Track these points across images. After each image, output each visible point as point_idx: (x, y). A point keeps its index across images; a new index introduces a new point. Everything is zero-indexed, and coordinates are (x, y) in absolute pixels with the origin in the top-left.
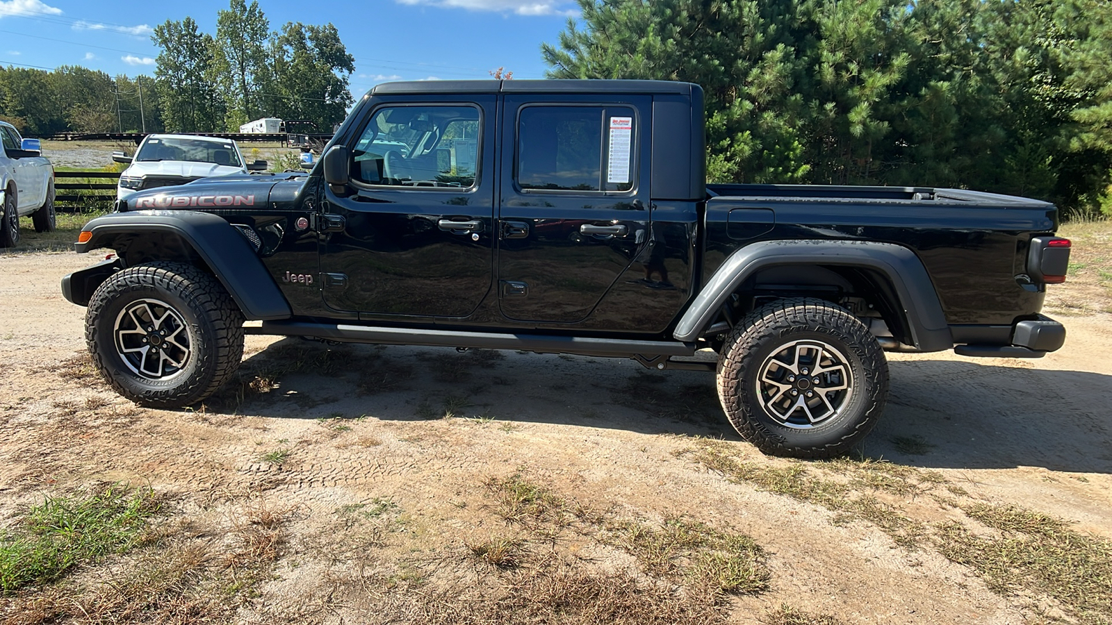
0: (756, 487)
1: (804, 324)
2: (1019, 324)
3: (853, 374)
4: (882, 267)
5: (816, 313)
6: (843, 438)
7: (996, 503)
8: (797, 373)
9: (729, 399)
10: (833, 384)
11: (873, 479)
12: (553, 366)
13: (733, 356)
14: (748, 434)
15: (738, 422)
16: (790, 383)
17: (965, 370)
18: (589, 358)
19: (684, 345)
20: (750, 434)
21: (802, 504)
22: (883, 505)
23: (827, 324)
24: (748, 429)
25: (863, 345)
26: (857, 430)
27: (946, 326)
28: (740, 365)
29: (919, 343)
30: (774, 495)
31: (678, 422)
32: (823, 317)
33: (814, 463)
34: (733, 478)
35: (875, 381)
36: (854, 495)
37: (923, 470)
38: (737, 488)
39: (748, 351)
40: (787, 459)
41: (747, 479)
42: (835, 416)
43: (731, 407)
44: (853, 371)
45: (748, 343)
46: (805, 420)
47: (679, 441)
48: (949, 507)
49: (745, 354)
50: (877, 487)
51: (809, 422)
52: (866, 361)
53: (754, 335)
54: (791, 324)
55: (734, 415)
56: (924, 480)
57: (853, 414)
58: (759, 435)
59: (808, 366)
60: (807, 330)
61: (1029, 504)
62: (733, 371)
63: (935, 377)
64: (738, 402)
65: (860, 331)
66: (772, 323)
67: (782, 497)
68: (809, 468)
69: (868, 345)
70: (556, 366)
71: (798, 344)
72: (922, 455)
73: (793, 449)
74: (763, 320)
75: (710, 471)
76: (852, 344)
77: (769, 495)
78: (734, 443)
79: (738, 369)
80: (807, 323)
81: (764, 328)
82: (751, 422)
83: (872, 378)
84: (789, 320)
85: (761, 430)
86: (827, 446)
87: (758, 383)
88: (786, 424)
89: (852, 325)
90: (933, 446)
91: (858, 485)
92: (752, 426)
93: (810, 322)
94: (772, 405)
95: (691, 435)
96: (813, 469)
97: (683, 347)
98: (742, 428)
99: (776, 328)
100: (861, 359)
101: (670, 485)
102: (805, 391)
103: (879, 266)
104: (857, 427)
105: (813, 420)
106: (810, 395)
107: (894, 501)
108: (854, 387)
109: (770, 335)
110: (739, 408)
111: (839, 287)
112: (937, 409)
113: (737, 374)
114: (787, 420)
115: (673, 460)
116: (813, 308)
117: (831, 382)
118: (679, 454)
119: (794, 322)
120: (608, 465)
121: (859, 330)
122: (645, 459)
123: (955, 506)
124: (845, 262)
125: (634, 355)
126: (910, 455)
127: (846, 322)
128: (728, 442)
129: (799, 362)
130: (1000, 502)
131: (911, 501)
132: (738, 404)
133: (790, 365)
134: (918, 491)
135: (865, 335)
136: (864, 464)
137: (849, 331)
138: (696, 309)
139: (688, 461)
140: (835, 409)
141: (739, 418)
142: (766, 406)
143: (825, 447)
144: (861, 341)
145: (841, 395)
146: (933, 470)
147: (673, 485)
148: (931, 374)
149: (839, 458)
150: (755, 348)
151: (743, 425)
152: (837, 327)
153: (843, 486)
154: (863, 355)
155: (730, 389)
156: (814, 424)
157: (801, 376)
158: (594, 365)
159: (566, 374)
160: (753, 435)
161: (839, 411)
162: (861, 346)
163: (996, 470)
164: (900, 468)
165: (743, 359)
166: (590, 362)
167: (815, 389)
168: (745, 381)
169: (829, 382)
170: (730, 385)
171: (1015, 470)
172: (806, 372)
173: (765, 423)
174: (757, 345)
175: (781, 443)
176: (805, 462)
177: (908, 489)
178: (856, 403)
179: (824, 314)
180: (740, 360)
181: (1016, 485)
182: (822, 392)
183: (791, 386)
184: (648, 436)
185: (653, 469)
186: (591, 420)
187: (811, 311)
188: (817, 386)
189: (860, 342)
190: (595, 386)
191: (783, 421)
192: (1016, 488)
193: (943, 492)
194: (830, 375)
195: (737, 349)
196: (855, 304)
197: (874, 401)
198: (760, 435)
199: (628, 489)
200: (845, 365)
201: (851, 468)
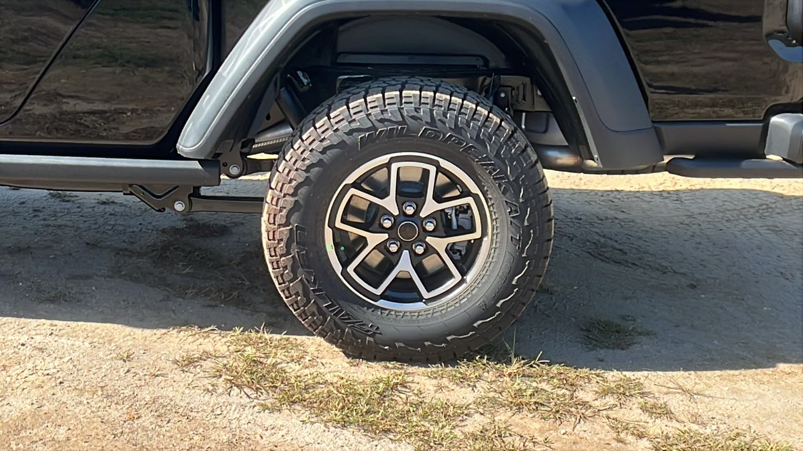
0: (305, 415)
1: (398, 123)
2: (775, 119)
3: (490, 212)
4: (530, 19)
5: (420, 104)
6: (475, 325)
7: (714, 427)
8: (396, 212)
9: (277, 262)
10: (461, 231)
11: (519, 393)
12: (31, 209)
13: (280, 185)
14: (314, 322)
15: (296, 302)
16: (383, 230)
17: (753, 204)
18: (105, 196)
19: (200, 167)
20: (319, 323)
21: (376, 442)
22: (518, 438)
23: (439, 124)
24: (313, 315)
25: (503, 161)
26: (498, 309)
27: (650, 125)
28: (293, 199)
29: (599, 155)
30: (332, 429)
31: (216, 306)
32: (431, 111)
33: (429, 370)
34: (268, 403)
35: (526, 224)
36: (475, 423)
37: (613, 376)
38: (268, 419)
39: (305, 175)
40: (383, 363)
41: (294, 402)
42: (464, 286)
43: (282, 275)
44: (489, 207)
45: (304, 160)
46: (415, 295)
47: (201, 340)
48: (630, 438)
49: (300, 180)
50: (520, 407)
51: (420, 298)
52: (510, 188)
53: (314, 146)
54: (377, 124)
55: (288, 289)
56: (605, 393)
57: (492, 283)
58: (332, 323)
59: (416, 200)
60: (405, 136)
61: (770, 428)
62: (281, 211)
63: (702, 218)
64: (292, 266)
65: (497, 135)
66: (345, 123)
67: (345, 431)
68: (416, 379)
69: (512, 160)
70: (35, 211)
71: (392, 160)
72: (623, 349)
73: (392, 346)
74: (329, 118)
75: (236, 390)
76: (483, 159)
77: (323, 428)
78: (300, 339)
79: (289, 207)
80: (404, 122)
81: (330, 132)
82: (319, 301)
83: (521, 218)
84: (373, 118)
85: (336, 315)
86: (449, 338)
87: (328, 233)
88: (381, 303)
89: (484, 125)
90: (648, 334)
91: (489, 404)
92: (319, 309)
93: (410, 121)
94: (355, 270)
95: (226, 327)
96: (424, 379)
97: (197, 170)
98: (304, 312)
99: (350, 133)
100: (500, 186)
101: (147, 419)
102: (413, 242)
103: (521, 17)
104: (498, 305)
105: (426, 295)
106: (420, 250)
107: (541, 431)
108: (493, 235)
109: (342, 144)
110: (295, 278)
111: (483, 58)
112: (681, 271)
113: (288, 217)
114: (383, 296)
115: (177, 375)
116: (414, 95)
117: (458, 226)
118: (189, 363)
119: (382, 121)
120: (45, 388)
121: (495, 134)
122: (122, 374)
123: (641, 436)
124: (466, 10)
125: (131, 186)
126: (602, 351)
127: (473, 119)
128: (292, 337)
129: (398, 193)
130: (722, 427)
131: (569, 430)
132: (294, 271)
133: (382, 198)
134: (588, 413)
135: (506, 142)
136: (514, 368)
137: (478, 136)
138: (210, 99)
139: (202, 374)
140: (463, 273)
141: (297, 294)
142: (345, 273)
143: (446, 341)
144: (498, 153)
145: (474, 249)
146: (628, 374)
147: (152, 420)
148: (696, 211)
149: (471, 359)
150: (316, 169)
151: (304, 306)
152: (457, 129)
153: (460, 408)
154: (502, 178)
155: (279, 243)
156: (427, 301)
157: (402, 218)
158: (109, 209)
159: (48, 226)
160: (322, 324)
161: (469, 278)
162: (499, 162)
163: (737, 372)
164: (572, 373)
165: (297, 188)
166: (104, 203)
167: (429, 239)
168: (302, 229)
169: (455, 226)
170: (277, 237)
171: (769, 371)
172: (410, 211)
173: (341, 302)
174: (320, 163)
175: (370, 336)
176: (411, 369)
177: (573, 409)
178: (496, 262)
179: (434, 105)
180: (292, 191)
181: (761, 396)
182: (440, 244)
183: (386, 236)
184: (148, 332)
185: (127, 392)
186: (52, 306)
187: (412, 100)
188: (432, 234)
189: (498, 155)
190: (93, 245)
191: (375, 298)
192: (760, 402)
193: (632, 413)
194: (457, 215)
195: (287, 171)
196: (513, 89)
197: (525, 259)
198: (335, 322)
199: (62, 430)
200: (476, 197)
201: (490, 376)
